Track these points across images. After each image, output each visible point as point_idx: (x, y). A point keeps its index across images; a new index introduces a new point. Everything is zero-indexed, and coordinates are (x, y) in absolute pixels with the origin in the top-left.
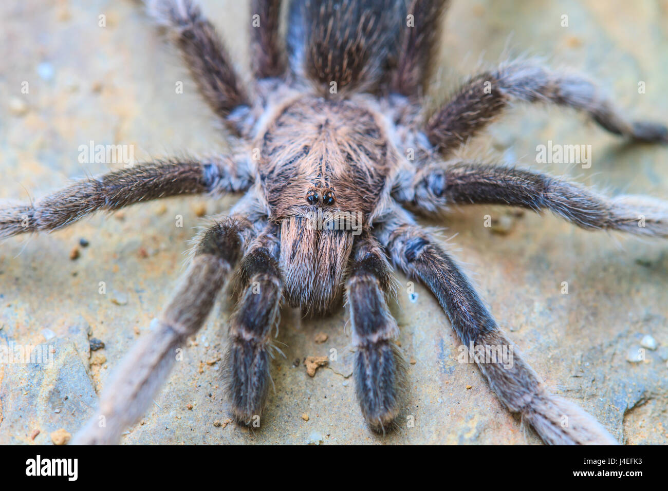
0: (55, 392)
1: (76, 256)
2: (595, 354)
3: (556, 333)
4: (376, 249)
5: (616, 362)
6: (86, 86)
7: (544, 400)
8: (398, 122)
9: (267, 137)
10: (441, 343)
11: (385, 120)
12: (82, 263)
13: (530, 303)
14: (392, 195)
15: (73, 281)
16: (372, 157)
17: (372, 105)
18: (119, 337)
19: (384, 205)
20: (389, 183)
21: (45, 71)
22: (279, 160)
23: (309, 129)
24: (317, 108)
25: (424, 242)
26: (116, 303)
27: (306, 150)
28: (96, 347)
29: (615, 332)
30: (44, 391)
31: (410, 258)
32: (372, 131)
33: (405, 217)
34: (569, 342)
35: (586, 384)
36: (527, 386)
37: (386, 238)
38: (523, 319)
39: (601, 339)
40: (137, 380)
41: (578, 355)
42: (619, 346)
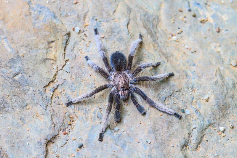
0: (98, 116)
1: (94, 98)
2: (159, 94)
3: (154, 93)
4: (130, 90)
5: (161, 95)
6: (89, 75)
7: (156, 104)
8: (128, 73)
9: (114, 80)
10: (141, 98)
11: (127, 74)
12: (95, 98)
13: (149, 90)
14: (130, 83)
15: (95, 101)
16: (127, 80)
17: (124, 72)
18: (103, 107)
19: (130, 85)
20: (130, 82)
21: (84, 75)
22: (116, 83)
23: (118, 78)
24: (119, 75)
25: (136, 88)
26: (101, 103)
27: (119, 81)
28: (100, 109)
29: (160, 91)
30: (96, 116)
31: (135, 90)
32: (126, 76)
33: (133, 85)
34: (155, 94)
35: (159, 99)
36: (153, 103)
37: (131, 88)
38: (149, 92)
39: (159, 92)
40: (106, 119)
41: (157, 95)
42: (161, 93)
